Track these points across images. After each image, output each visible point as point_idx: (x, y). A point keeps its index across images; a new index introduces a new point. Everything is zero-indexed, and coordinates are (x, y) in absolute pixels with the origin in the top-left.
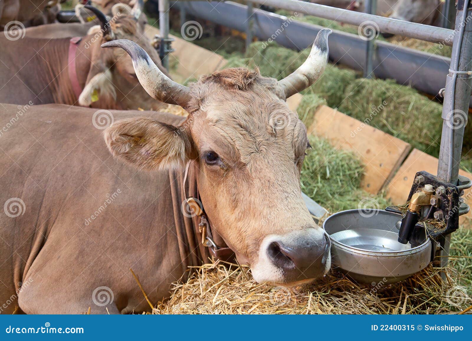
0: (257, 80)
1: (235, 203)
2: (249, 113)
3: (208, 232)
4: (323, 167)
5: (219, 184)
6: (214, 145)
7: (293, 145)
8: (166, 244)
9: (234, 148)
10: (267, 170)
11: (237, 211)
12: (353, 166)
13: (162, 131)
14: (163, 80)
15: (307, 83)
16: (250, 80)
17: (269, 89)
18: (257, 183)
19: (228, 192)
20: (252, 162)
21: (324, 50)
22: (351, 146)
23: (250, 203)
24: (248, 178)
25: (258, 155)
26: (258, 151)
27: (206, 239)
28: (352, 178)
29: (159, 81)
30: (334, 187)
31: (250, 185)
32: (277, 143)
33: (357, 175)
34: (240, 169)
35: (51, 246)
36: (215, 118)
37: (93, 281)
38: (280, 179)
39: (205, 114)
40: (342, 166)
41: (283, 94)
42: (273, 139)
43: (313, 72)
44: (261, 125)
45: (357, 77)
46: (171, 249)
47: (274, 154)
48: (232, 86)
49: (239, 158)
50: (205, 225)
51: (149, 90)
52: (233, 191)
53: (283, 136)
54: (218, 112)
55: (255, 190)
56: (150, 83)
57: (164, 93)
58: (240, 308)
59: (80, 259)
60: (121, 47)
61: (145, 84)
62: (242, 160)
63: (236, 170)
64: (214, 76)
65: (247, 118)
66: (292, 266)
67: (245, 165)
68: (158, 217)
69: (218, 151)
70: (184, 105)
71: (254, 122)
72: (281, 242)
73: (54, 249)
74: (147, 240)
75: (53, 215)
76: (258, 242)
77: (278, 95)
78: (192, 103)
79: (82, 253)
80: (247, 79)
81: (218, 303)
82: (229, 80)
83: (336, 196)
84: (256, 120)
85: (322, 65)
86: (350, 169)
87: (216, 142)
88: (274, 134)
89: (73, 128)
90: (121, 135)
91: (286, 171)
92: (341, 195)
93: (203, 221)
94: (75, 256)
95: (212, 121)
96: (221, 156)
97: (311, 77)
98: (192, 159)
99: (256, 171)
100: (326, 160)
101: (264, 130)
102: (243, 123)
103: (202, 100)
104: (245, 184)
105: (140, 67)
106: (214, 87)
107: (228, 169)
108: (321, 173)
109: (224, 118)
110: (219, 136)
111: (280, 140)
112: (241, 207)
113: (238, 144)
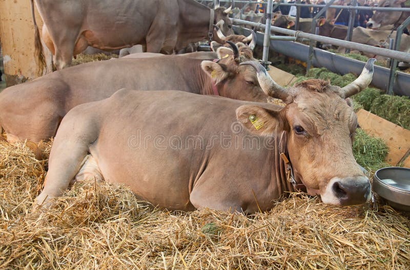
0: (328, 87)
1: (313, 158)
2: (323, 106)
3: (292, 174)
4: (362, 146)
5: (302, 145)
6: (302, 123)
7: (349, 126)
8: (270, 177)
9: (314, 126)
10: (333, 140)
11: (314, 163)
12: (381, 147)
13: (265, 115)
14: (273, 84)
15: (359, 90)
16: (324, 87)
17: (335, 92)
18: (327, 147)
19: (309, 151)
20: (324, 134)
21: (371, 71)
22: (379, 134)
23: (322, 158)
24: (321, 143)
25: (328, 131)
26: (328, 128)
27: (290, 177)
28: (379, 155)
29: (271, 85)
30: (368, 159)
31: (322, 148)
32: (339, 124)
33: (383, 153)
34: (317, 138)
35: (209, 170)
36: (303, 108)
37: (230, 192)
38: (341, 146)
39: (297, 105)
40: (373, 146)
41: (343, 95)
42: (337, 122)
43: (363, 84)
44: (330, 113)
45: (381, 93)
46: (273, 180)
47: (338, 130)
48: (313, 89)
49: (317, 131)
50: (290, 169)
51: (265, 90)
52: (312, 150)
53: (343, 120)
54: (305, 104)
55: (326, 151)
56: (266, 86)
57: (273, 92)
58: (323, 216)
59: (224, 179)
60: (251, 65)
61: (263, 86)
62: (319, 133)
63: (315, 138)
64: (303, 84)
65: (322, 109)
66: (346, 198)
67: (320, 135)
68: (267, 162)
69: (304, 127)
70: (284, 100)
71: (326, 111)
72: (340, 182)
73: (211, 172)
74: (261, 174)
75: (211, 153)
76: (327, 180)
77: (340, 96)
78: (289, 98)
79: (225, 176)
80: (323, 86)
81: (308, 212)
82: (312, 86)
83: (369, 164)
84: (327, 110)
85: (369, 80)
86: (378, 149)
87: (303, 121)
88: (337, 119)
89: (224, 108)
90: (244, 114)
91: (344, 141)
92: (372, 164)
93: (289, 167)
94: (221, 177)
95: (301, 109)
96: (306, 130)
97: (362, 86)
98: (285, 130)
99: (327, 139)
100: (364, 141)
101: (332, 116)
102: (319, 111)
103: (295, 97)
104: (319, 147)
105: (261, 77)
106: (302, 90)
107: (309, 137)
108: (360, 149)
109: (308, 107)
110: (305, 118)
111: (341, 123)
112: (317, 160)
113: (316, 124)
